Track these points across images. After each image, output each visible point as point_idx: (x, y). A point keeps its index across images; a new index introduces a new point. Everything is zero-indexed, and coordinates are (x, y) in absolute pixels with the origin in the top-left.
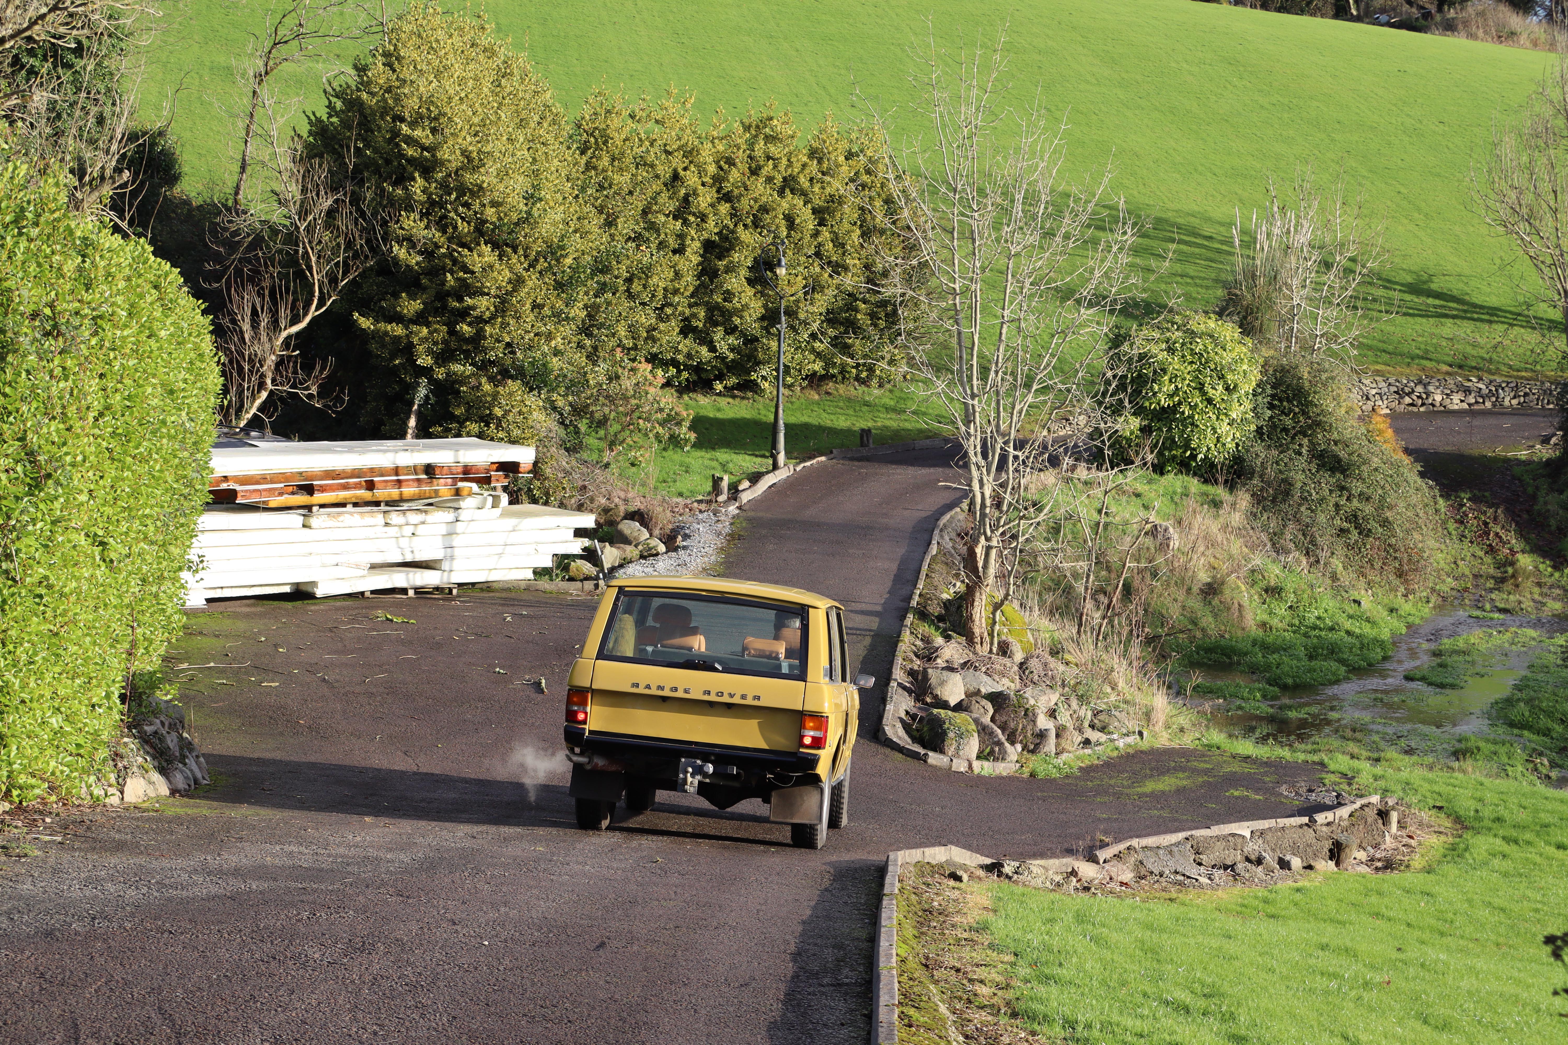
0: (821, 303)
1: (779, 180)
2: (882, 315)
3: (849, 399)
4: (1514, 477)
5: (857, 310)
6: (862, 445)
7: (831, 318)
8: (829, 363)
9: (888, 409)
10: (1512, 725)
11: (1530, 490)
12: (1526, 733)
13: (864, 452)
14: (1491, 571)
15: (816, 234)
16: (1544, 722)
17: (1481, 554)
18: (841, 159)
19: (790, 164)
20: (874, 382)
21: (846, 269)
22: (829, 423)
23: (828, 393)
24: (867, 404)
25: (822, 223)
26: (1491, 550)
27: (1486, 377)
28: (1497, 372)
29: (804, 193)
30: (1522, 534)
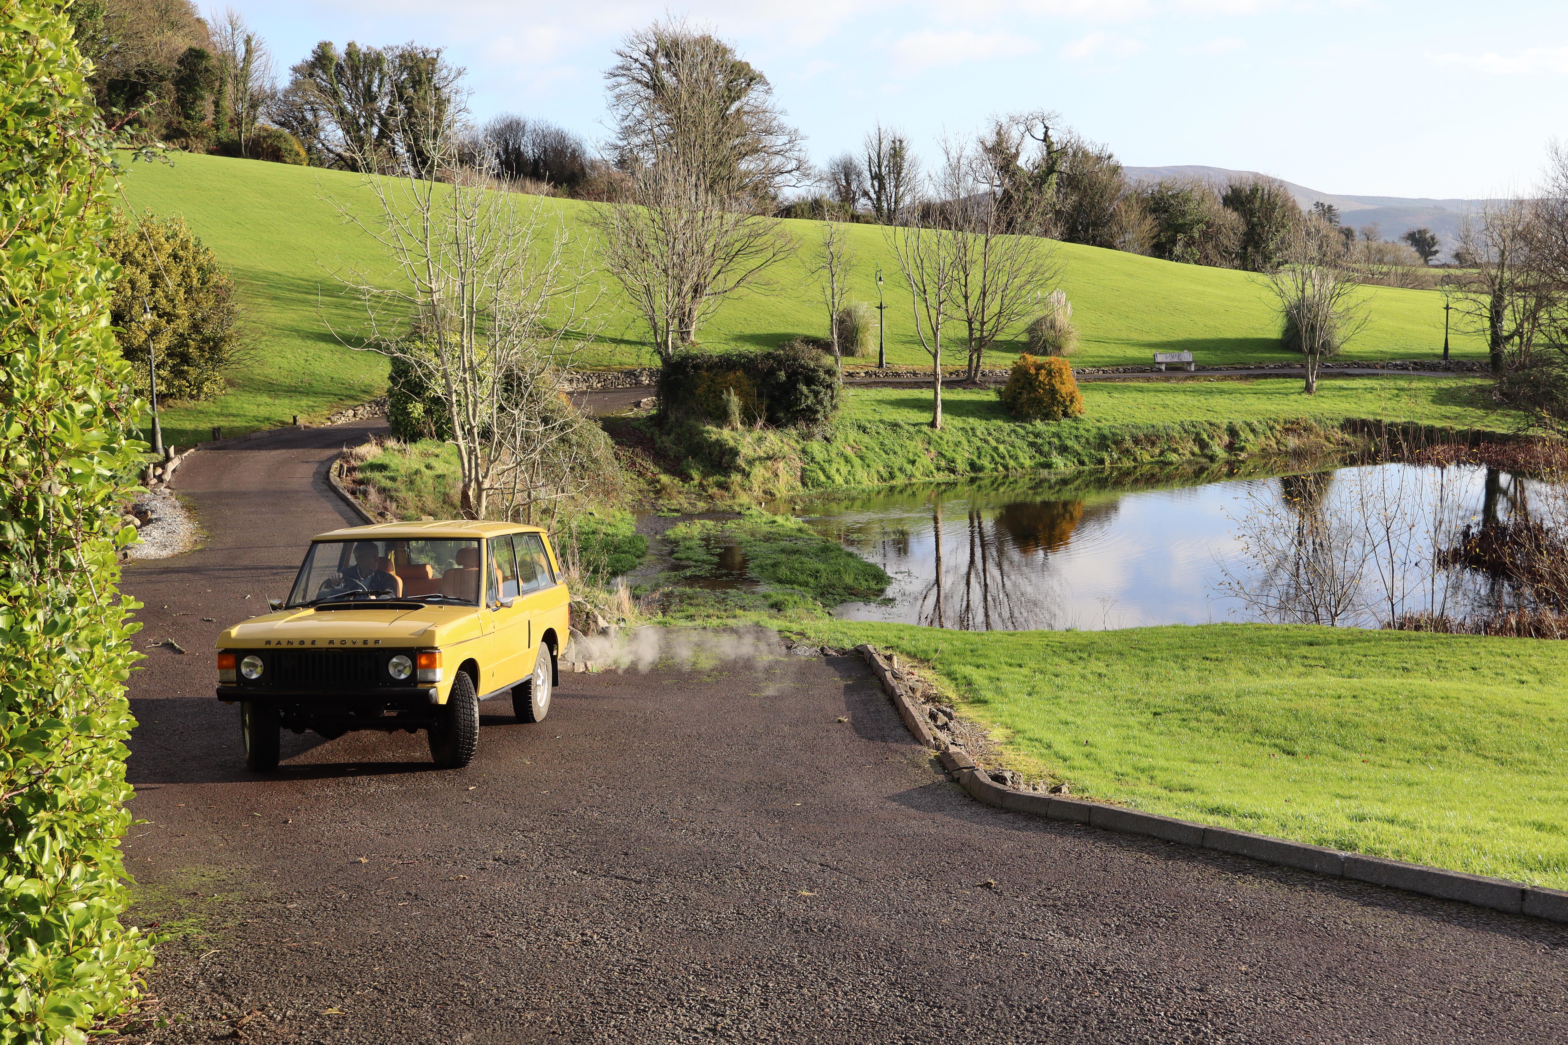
0: (165, 341)
1: (119, 256)
2: (207, 349)
3: (186, 409)
4: (634, 429)
5: (188, 346)
6: (215, 439)
7: (171, 353)
8: (170, 385)
9: (218, 415)
10: (780, 581)
11: (648, 435)
12: (795, 586)
13: (218, 443)
14: (646, 487)
15: (153, 293)
16: (802, 578)
17: (635, 477)
18: (163, 239)
19: (127, 244)
20: (202, 396)
21: (178, 317)
22: (179, 427)
23: (170, 407)
24: (201, 412)
25: (155, 285)
26: (640, 474)
27: (581, 372)
28: (584, 368)
29: (138, 264)
30: (656, 464)
